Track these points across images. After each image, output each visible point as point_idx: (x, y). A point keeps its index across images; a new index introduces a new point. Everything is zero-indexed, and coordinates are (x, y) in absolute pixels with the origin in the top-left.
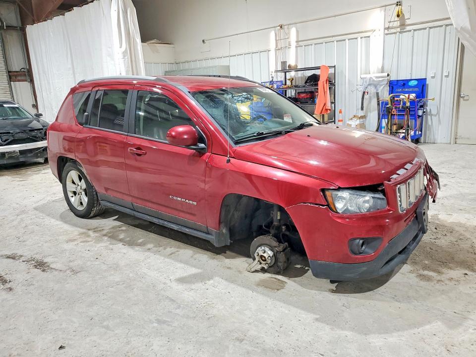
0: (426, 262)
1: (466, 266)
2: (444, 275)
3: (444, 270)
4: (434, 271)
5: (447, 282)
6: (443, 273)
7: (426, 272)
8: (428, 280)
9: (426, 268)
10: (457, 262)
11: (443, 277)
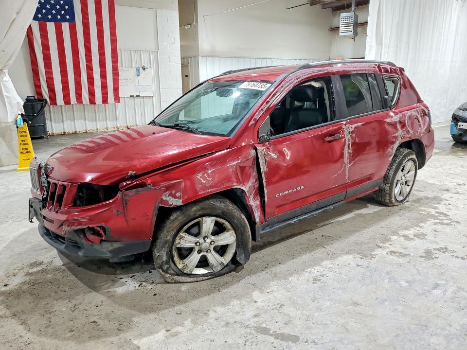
0: (49, 276)
1: (12, 294)
2: (23, 274)
3: (27, 278)
4: (35, 273)
5: (16, 272)
6: (26, 275)
7: (39, 268)
8: (31, 264)
9: (44, 271)
10: (24, 292)
11: (22, 273)
